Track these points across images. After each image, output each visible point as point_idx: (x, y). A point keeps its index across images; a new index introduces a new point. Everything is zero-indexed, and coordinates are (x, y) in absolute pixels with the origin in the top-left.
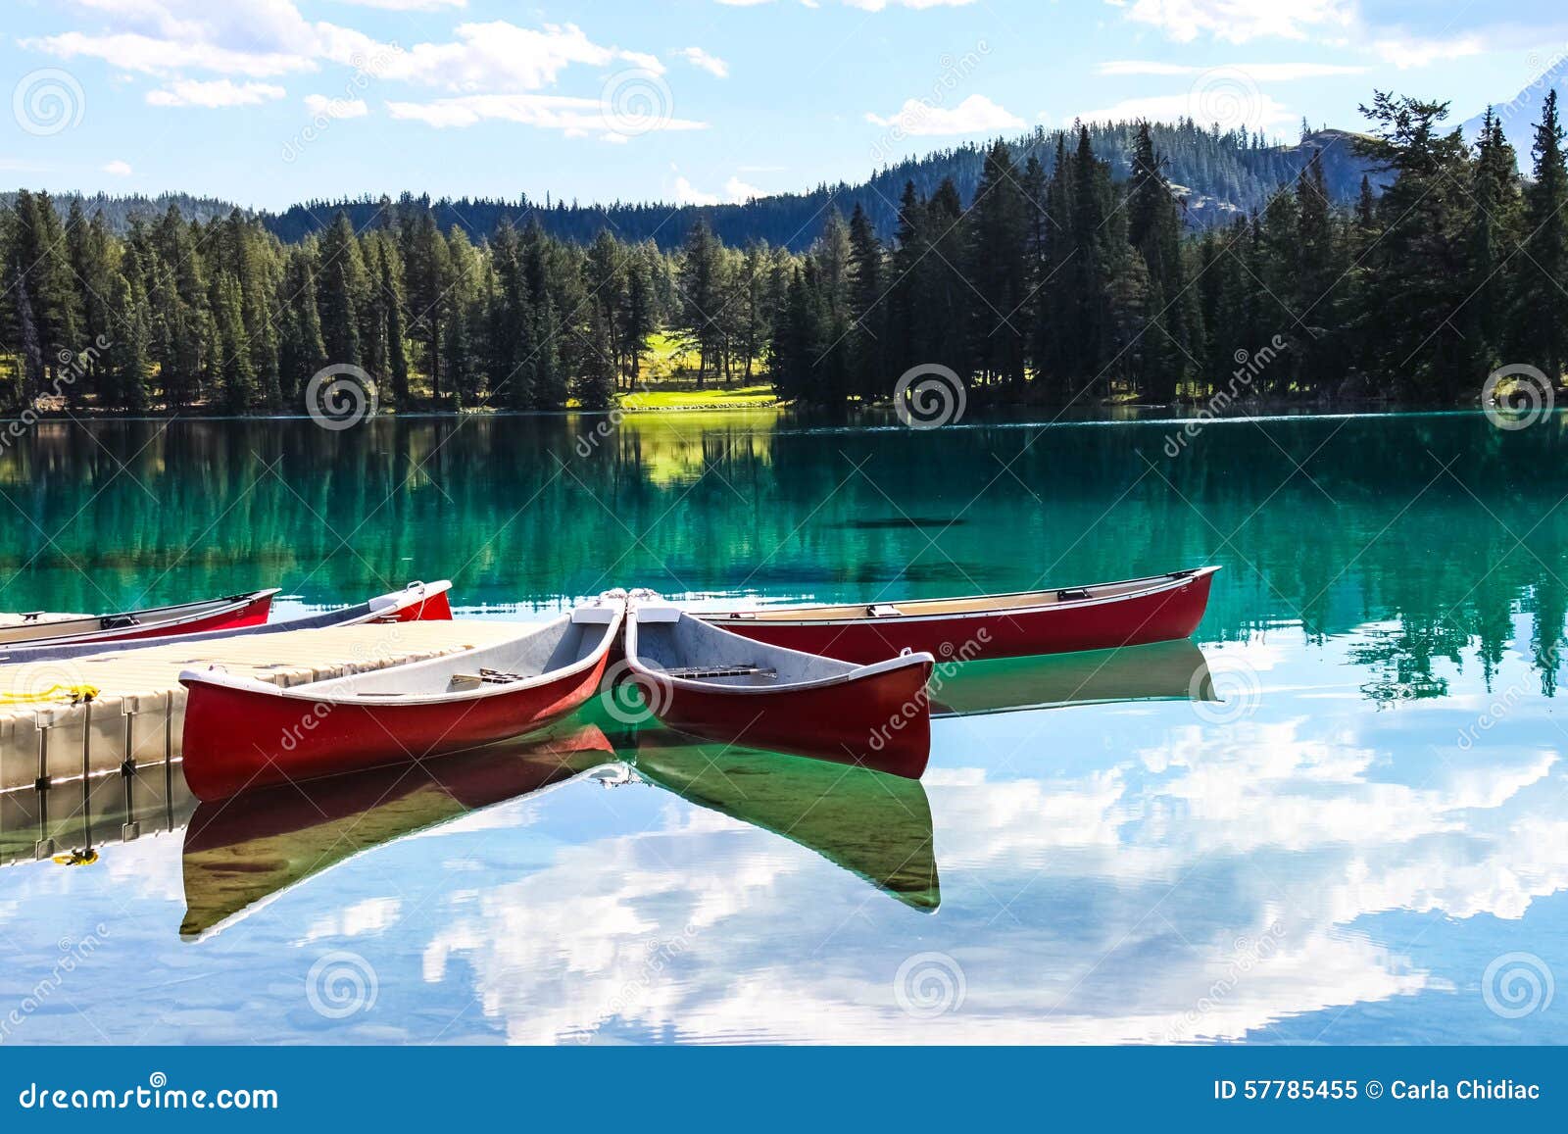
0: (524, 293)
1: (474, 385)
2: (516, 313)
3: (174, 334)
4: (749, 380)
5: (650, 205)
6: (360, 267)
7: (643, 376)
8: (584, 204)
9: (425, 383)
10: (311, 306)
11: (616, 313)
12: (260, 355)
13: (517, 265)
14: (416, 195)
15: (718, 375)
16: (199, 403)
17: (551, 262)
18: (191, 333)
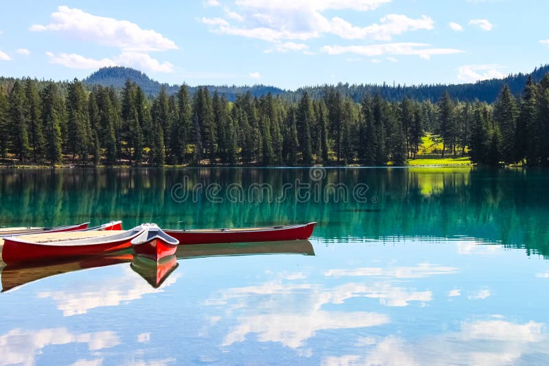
0: (372, 122)
1: (352, 156)
2: (369, 128)
3: (247, 137)
4: (463, 154)
5: (435, 85)
6: (312, 113)
7: (419, 153)
8: (408, 85)
9: (335, 155)
10: (294, 127)
11: (409, 129)
12: (275, 145)
13: (370, 111)
14: (344, 83)
15: (451, 152)
16: (254, 162)
17: (384, 109)
18: (252, 137)
